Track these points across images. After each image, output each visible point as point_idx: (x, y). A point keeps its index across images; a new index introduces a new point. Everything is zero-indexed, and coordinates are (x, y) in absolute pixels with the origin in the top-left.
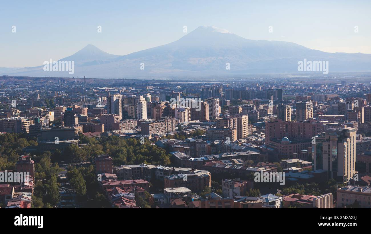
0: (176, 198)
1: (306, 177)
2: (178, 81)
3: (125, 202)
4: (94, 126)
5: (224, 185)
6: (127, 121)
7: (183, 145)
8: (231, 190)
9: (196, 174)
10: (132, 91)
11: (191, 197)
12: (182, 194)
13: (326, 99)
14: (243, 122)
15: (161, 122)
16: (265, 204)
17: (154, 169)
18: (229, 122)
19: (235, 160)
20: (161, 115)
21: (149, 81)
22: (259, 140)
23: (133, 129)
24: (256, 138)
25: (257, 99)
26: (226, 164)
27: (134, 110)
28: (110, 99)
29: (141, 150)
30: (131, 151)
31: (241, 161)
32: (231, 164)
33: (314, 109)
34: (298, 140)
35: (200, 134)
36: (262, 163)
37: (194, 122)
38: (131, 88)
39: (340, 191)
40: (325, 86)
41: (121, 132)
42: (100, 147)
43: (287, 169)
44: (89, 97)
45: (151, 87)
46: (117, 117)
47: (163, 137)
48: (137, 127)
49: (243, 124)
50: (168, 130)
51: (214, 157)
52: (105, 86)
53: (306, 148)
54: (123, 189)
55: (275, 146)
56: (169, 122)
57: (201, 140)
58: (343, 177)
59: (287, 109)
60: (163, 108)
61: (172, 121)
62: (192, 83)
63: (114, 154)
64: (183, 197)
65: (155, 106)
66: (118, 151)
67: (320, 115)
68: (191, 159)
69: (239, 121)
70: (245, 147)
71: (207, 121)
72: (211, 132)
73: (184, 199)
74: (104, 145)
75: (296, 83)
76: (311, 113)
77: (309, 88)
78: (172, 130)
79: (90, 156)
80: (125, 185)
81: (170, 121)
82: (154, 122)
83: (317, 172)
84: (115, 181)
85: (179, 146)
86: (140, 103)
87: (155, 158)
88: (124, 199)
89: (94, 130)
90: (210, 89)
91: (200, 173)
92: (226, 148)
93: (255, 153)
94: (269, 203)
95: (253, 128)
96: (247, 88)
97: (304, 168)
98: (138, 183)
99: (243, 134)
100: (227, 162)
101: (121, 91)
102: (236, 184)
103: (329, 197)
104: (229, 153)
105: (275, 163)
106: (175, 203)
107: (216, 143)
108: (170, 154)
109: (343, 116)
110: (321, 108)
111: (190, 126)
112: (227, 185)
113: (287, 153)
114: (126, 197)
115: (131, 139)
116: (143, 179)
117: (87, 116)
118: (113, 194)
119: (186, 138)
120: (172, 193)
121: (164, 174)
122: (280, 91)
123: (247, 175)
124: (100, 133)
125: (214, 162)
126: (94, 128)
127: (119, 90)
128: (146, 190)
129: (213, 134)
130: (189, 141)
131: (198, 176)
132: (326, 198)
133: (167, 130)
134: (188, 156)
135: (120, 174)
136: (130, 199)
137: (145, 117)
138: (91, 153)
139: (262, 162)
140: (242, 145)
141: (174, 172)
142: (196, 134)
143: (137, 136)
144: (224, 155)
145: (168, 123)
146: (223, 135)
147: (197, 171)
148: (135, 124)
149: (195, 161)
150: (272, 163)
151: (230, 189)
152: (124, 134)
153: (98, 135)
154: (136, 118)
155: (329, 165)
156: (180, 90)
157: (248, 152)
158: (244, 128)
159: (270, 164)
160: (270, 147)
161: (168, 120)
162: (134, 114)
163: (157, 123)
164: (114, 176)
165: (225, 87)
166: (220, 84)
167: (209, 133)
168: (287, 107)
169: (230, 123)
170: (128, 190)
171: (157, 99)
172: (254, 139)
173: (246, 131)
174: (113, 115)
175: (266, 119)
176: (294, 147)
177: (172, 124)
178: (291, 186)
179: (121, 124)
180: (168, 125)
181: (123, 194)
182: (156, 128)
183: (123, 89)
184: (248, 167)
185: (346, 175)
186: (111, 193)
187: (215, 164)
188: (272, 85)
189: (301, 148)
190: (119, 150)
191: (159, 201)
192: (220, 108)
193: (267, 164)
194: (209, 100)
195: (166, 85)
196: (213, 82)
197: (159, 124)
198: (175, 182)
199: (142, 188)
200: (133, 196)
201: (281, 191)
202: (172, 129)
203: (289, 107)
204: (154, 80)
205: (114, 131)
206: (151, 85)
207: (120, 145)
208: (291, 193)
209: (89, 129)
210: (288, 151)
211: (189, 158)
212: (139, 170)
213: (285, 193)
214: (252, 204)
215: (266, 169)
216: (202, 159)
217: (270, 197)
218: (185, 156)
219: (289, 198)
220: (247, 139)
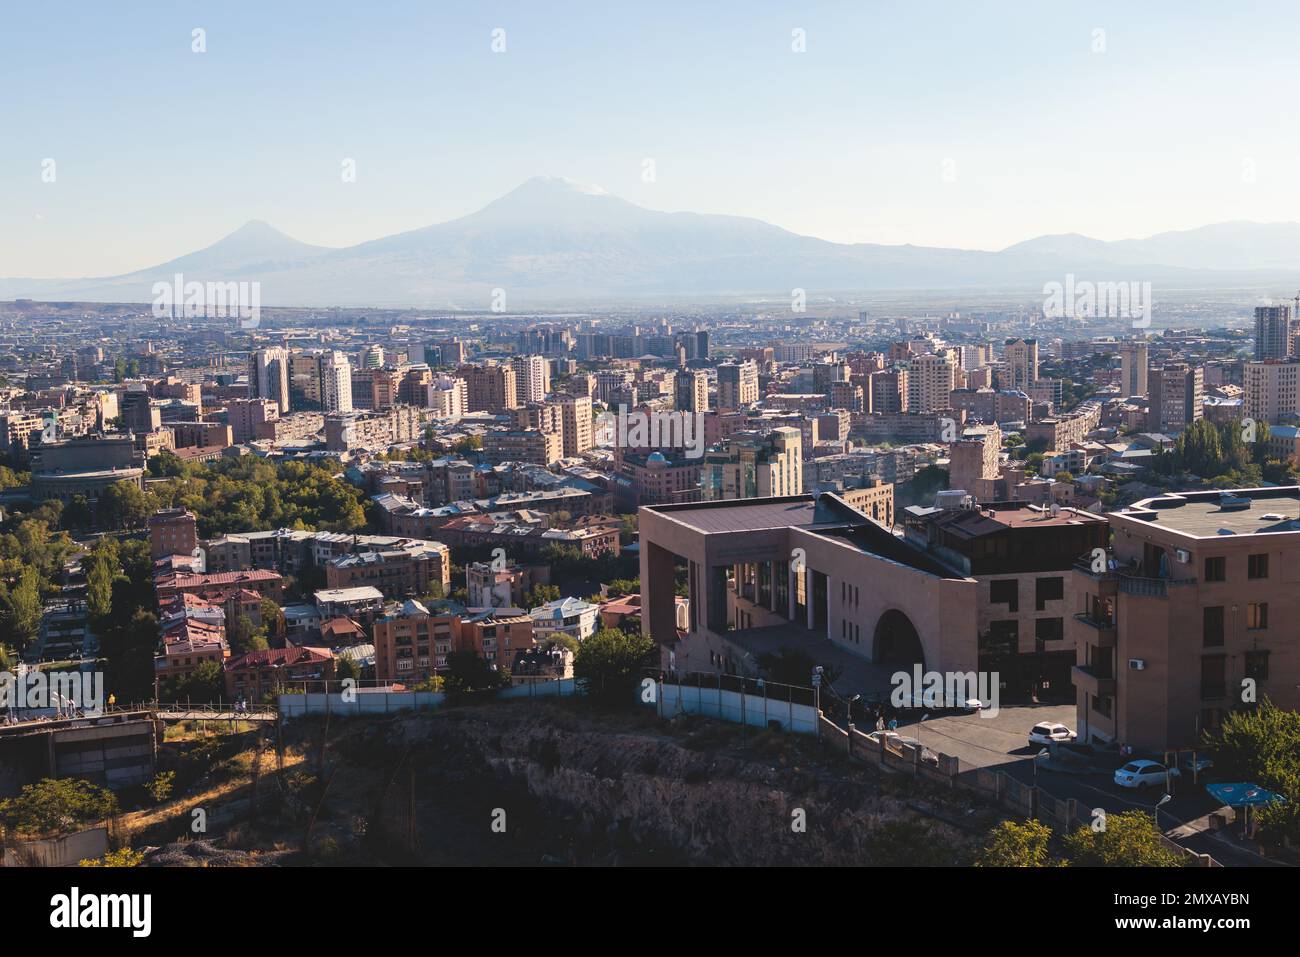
0: (338, 617)
2: (477, 313)
3: (192, 631)
4: (206, 430)
5: (472, 577)
6: (297, 417)
7: (408, 477)
8: (487, 590)
9: (409, 551)
10: (351, 338)
11: (383, 610)
12: (360, 604)
14: (577, 415)
15: (379, 416)
16: (553, 623)
17: (309, 541)
18: (539, 415)
19: (524, 514)
20: (391, 398)
23: (311, 437)
26: (497, 522)
27: (318, 387)
28: (255, 361)
29: (301, 491)
30: (276, 493)
31: (538, 513)
32: (509, 523)
33: (763, 379)
35: (472, 447)
36: (590, 517)
37: (473, 415)
38: (350, 331)
40: (821, 323)
41: (275, 444)
42: (203, 485)
44: (237, 355)
45: (403, 329)
46: (275, 406)
47: (377, 456)
48: (320, 432)
49: (577, 420)
50: (398, 437)
51: (476, 506)
52: (289, 325)
54: (203, 597)
55: (633, 474)
56: (401, 418)
57: (464, 463)
59: (696, 382)
60: (398, 381)
61: (410, 414)
63: (230, 502)
64: (361, 614)
65: (378, 377)
66: (240, 496)
67: (770, 396)
68: (416, 511)
69: (571, 412)
73: (361, 617)
74: (210, 480)
75: (760, 317)
76: (753, 389)
77: (784, 328)
78: (409, 439)
80: (214, 587)
81: (403, 413)
82: (362, 417)
84: (191, 577)
85: (398, 479)
86: (332, 369)
87: (326, 509)
88: (193, 623)
89: (206, 440)
90: (541, 333)
91: (419, 549)
92: (524, 482)
93: (582, 493)
94: (562, 622)
96: (638, 328)
98: (251, 578)
99: (579, 444)
100: (502, 519)
102: (501, 573)
104: (514, 495)
105: (624, 517)
106: (331, 629)
107: (500, 468)
108: (370, 500)
109: (822, 396)
110: (783, 377)
111: (459, 426)
112: (478, 577)
113: (660, 492)
114: (199, 620)
115: (292, 464)
116: (269, 567)
117: (198, 404)
118: (168, 613)
120: (332, 603)
121: (332, 553)
122: (705, 337)
123: (541, 549)
124: (221, 447)
125: (470, 519)
126: (206, 436)
127: (319, 336)
128: (270, 597)
129: (499, 445)
130: (430, 468)
131: (412, 556)
134: (414, 505)
135: (216, 557)
136: (209, 625)
137: (345, 403)
139: (594, 515)
140: (564, 472)
141: (357, 549)
142: (463, 449)
143: (312, 455)
144: (502, 500)
145: (397, 420)
146: (524, 449)
147: (415, 542)
148: (317, 422)
149: (428, 517)
150: (619, 517)
151: (485, 587)
152: (283, 449)
153: (214, 453)
154: (322, 408)
156: (473, 335)
157: (562, 491)
158: (582, 431)
159: (609, 520)
160: (623, 477)
161: (398, 412)
162: (318, 397)
163: (369, 421)
165: (586, 325)
166: (575, 321)
167: (491, 443)
168: (697, 376)
169: (542, 418)
170: (217, 601)
171: (401, 360)
172: (600, 455)
173: (585, 438)
174: (259, 402)
176: (678, 476)
177: (410, 422)
179: (280, 424)
180: (398, 425)
181: (197, 610)
182: (366, 433)
184: (547, 529)
186: (166, 609)
187: (470, 523)
188: (699, 322)
189: (696, 478)
190: (243, 492)
191: (298, 624)
192: (546, 379)
193: (603, 519)
194: (516, 359)
195: (444, 323)
196: (562, 316)
197: (374, 422)
198: (353, 574)
199: (255, 594)
200: (221, 616)
201: (608, 588)
202: (410, 434)
203: (701, 376)
204: (417, 311)
205: (255, 443)
206: (405, 324)
207: (254, 479)
208: (629, 594)
209: (193, 438)
210: (664, 486)
211: (413, 510)
212: (272, 545)
213: (614, 594)
214: (507, 627)
215: (589, 532)
216: (443, 512)
217: (568, 606)
218: (405, 504)
219: (619, 606)
220: (585, 457)
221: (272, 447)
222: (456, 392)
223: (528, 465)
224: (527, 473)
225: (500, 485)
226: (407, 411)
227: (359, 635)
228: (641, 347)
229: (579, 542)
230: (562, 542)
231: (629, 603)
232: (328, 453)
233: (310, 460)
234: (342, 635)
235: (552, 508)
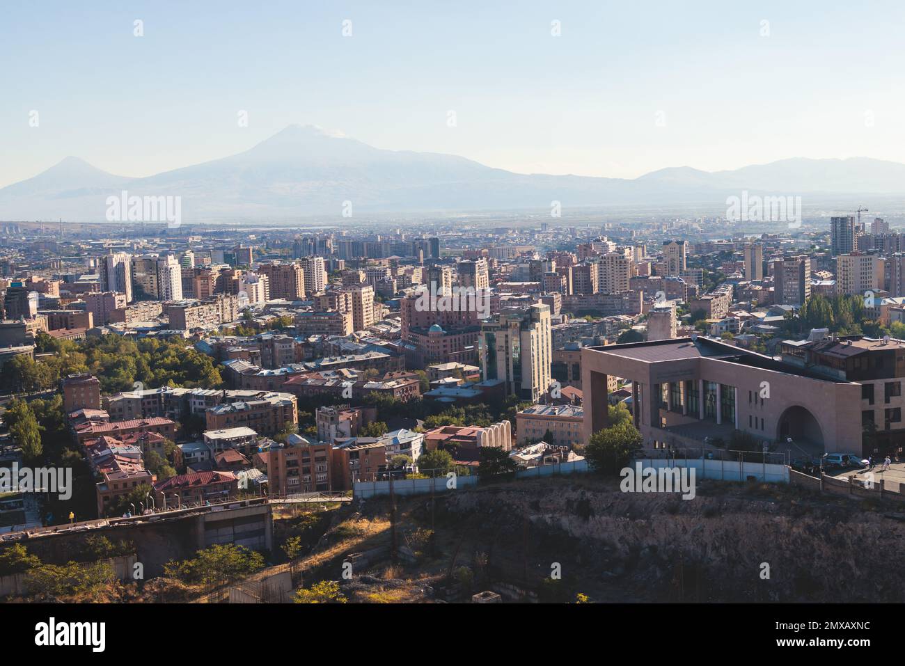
0: (226, 450)
1: (468, 394)
2: (251, 226)
3: (121, 464)
4: (72, 316)
5: (321, 418)
6: (142, 304)
7: (247, 347)
8: (333, 427)
9: (268, 400)
10: (159, 245)
11: (257, 444)
12: (239, 440)
13: (514, 255)
14: (363, 299)
15: (208, 304)
16: (392, 448)
17: (187, 396)
18: (337, 300)
19: (344, 371)
20: (211, 290)
21: (196, 226)
22: (393, 330)
23: (154, 320)
24: (388, 327)
25: (394, 257)
26: (327, 378)
27: (155, 282)
28: (105, 264)
29: (165, 359)
30: (144, 362)
31: (355, 371)
32: (337, 379)
33: (491, 272)
34: (458, 329)
35: (285, 324)
36: (394, 373)
37: (275, 301)
38: (157, 240)
39: (521, 416)
40: (514, 232)
41: (129, 326)
42: (82, 357)
43: (437, 382)
44: (70, 260)
45: (198, 238)
46: (122, 297)
47: (212, 333)
48: (161, 316)
49: (363, 303)
50: (223, 318)
51: (306, 367)
52: (105, 237)
53: (472, 342)
54: (119, 439)
55: (418, 341)
56: (225, 304)
57: (284, 336)
58: (530, 390)
59: (443, 274)
60: (215, 277)
61: (231, 301)
62: (277, 230)
63: (109, 370)
64: (241, 447)
65: (199, 274)
66: (118, 364)
67: (500, 284)
68: (261, 372)
69: (357, 298)
70: (364, 345)
71: (300, 299)
72: (304, 319)
73: (242, 450)
74: (89, 354)
75: (467, 228)
76: (485, 279)
77: (487, 235)
78: (232, 319)
79: (60, 377)
80: (124, 431)
81: (226, 300)
82: (195, 304)
83: (489, 383)
84: (103, 425)
85: (240, 349)
86: (166, 268)
87: (189, 372)
88: (119, 458)
89: (72, 324)
90: (309, 240)
91: (276, 398)
92: (332, 349)
93: (382, 355)
94: (399, 447)
95: (383, 310)
96: (379, 236)
97: (468, 378)
98: (151, 424)
99: (365, 321)
100: (329, 375)
101: (137, 247)
102: (342, 414)
103: (505, 427)
104: (333, 358)
105: (418, 372)
106: (223, 459)
107: (312, 340)
108: (221, 364)
109: (538, 283)
110: (503, 270)
111: (268, 310)
112: (326, 417)
113: (439, 354)
114: (122, 455)
115: (147, 340)
116: (163, 416)
117: (58, 296)
118: (96, 451)
119: (257, 333)
120: (219, 440)
121: (207, 404)
122: (435, 242)
123: (364, 397)
124: (85, 329)
125: (305, 376)
126: (72, 321)
127: (132, 244)
128: (168, 437)
129: (308, 323)
130: (260, 340)
131: (272, 403)
132: (499, 429)
133: (221, 320)
134: (257, 367)
135: (117, 409)
136: (131, 458)
137: (177, 295)
138: (61, 369)
139: (395, 371)
140: (360, 341)
141: (225, 400)
142: (278, 326)
143: (161, 333)
144: (325, 362)
145: (222, 306)
146: (327, 325)
147: (271, 394)
148: (157, 309)
149: (271, 376)
150: (413, 372)
151: (331, 424)
152: (135, 329)
153: (80, 333)
154: (160, 298)
155: (508, 371)
156: (254, 243)
157: (368, 354)
158: (367, 311)
159: (408, 374)
160: (409, 343)
161: (222, 300)
162: (156, 291)
163: (201, 307)
164: (103, 414)
165: (339, 235)
166: (330, 232)
167: (300, 321)
168: (443, 270)
169: (339, 302)
170: (130, 441)
171: (207, 261)
172: (383, 329)
173: (369, 316)
174: (111, 294)
175: (408, 292)
176: (451, 342)
177: (231, 306)
178: (443, 413)
179: (130, 310)
180: (223, 309)
181: (117, 448)
182: (199, 316)
183: (141, 243)
184: (366, 382)
185: (537, 386)
186: (93, 447)
187: (306, 379)
188: (423, 232)
189: (464, 343)
190: (119, 361)
191: (192, 457)
192: (325, 274)
193: (403, 374)
194: (304, 260)
195: (228, 234)
196: (319, 228)
197: (206, 308)
198: (228, 418)
199: (158, 435)
200: (138, 452)
201: (423, 422)
202: (232, 316)
203: (447, 270)
204: (205, 225)
205: (113, 325)
206: (198, 235)
207: (123, 352)
208: (441, 426)
209: (61, 323)
210: (442, 349)
211: (258, 371)
212: (157, 399)
213: (430, 426)
214: (367, 451)
215: (398, 383)
216: (282, 372)
217: (402, 435)
218: (251, 367)
219: (436, 434)
220: (371, 331)
221: (125, 328)
222: (260, 284)
223: (333, 336)
224: (334, 342)
225: (313, 352)
226: (229, 299)
227: (245, 462)
228: (389, 249)
229: (392, 390)
230: (379, 390)
231: (443, 432)
232: (173, 332)
233: (160, 337)
234: (233, 463)
235: (362, 367)
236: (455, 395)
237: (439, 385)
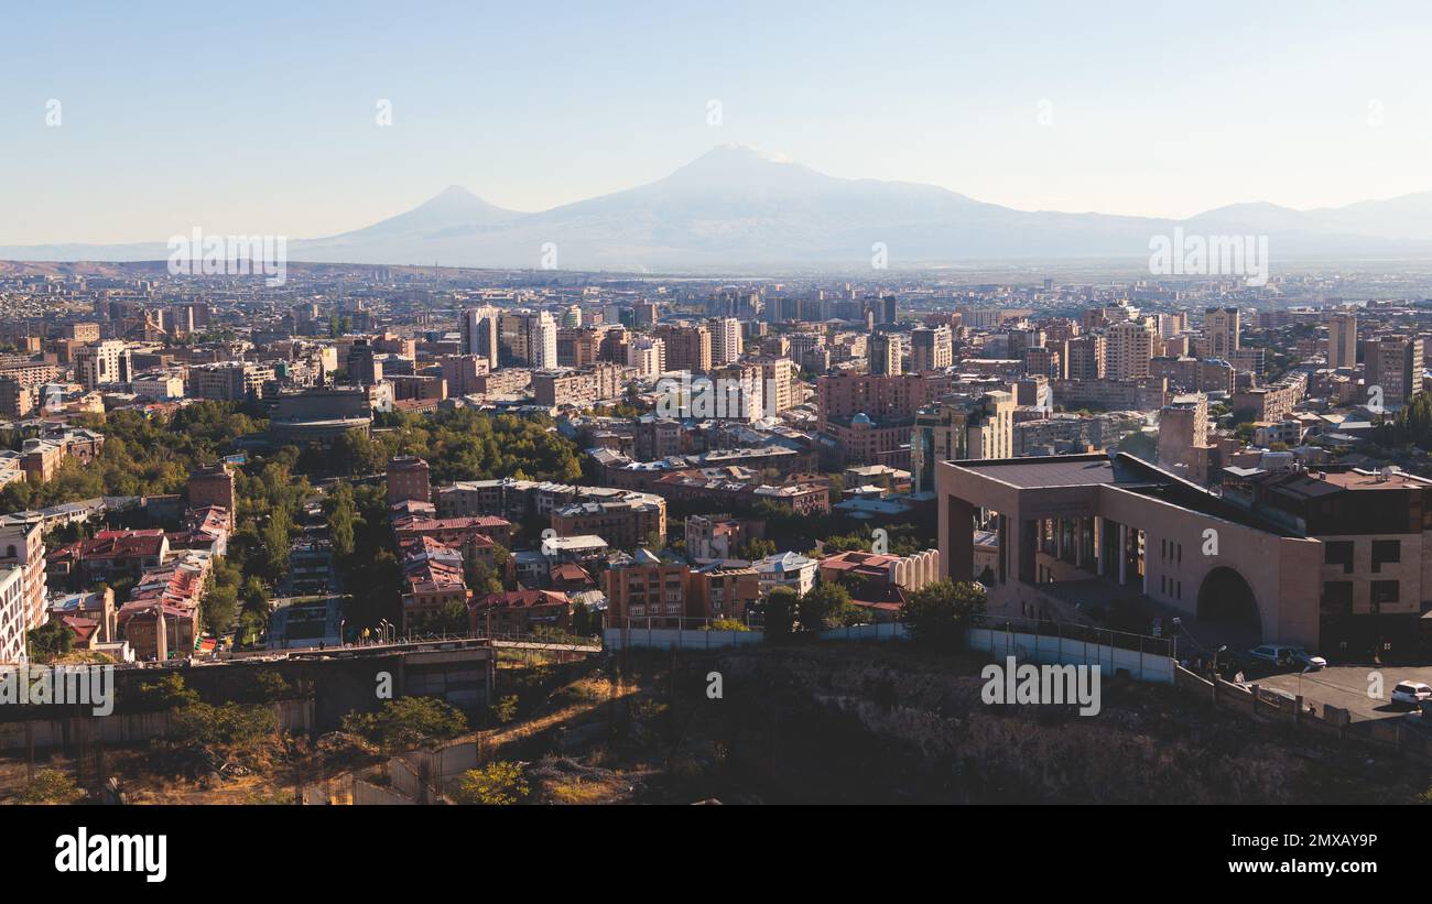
0: (567, 564)
1: (892, 509)
2: (664, 276)
3: (434, 572)
4: (423, 383)
5: (691, 529)
6: (506, 372)
7: (619, 432)
8: (705, 543)
9: (628, 503)
11: (607, 558)
12: (585, 552)
13: (996, 321)
14: (777, 376)
15: (584, 374)
16: (774, 576)
17: (532, 491)
18: (743, 374)
19: (734, 470)
20: (593, 357)
21: (595, 274)
22: (812, 418)
23: (519, 392)
24: (807, 413)
25: (835, 320)
26: (710, 478)
27: (525, 345)
28: (468, 320)
29: (519, 442)
30: (494, 445)
31: (748, 470)
32: (722, 479)
33: (957, 345)
34: (892, 420)
36: (799, 475)
37: (670, 374)
40: (1005, 290)
41: (488, 398)
42: (425, 435)
43: (851, 490)
44: (441, 314)
45: (595, 290)
46: (485, 362)
47: (585, 412)
48: (528, 387)
49: (777, 380)
50: (603, 393)
51: (687, 461)
52: (486, 285)
54: (441, 541)
55: (837, 434)
56: (605, 375)
57: (669, 421)
59: (891, 345)
60: (599, 340)
61: (613, 371)
63: (453, 452)
64: (587, 560)
65: (583, 336)
66: (461, 447)
68: (630, 465)
69: (769, 372)
70: (769, 437)
71: (703, 373)
73: (588, 564)
74: (434, 431)
76: (947, 353)
78: (612, 395)
80: (449, 531)
81: (606, 370)
82: (568, 374)
83: (922, 497)
84: (426, 521)
85: (610, 434)
86: (539, 328)
87: (543, 461)
88: (435, 564)
89: (423, 393)
90: (729, 296)
91: (638, 501)
92: (725, 440)
93: (787, 451)
94: (783, 575)
95: (804, 391)
96: (822, 292)
97: (898, 487)
98: (482, 524)
100: (713, 474)
101: (521, 300)
102: (718, 527)
103: (931, 558)
104: (723, 452)
105: (833, 476)
106: (561, 575)
107: (704, 426)
108: (584, 453)
109: (1018, 361)
110: (975, 343)
112: (697, 529)
113: (862, 452)
114: (439, 561)
115: (505, 417)
116: (499, 515)
117: (413, 359)
118: (411, 554)
119: (638, 415)
120: (562, 551)
121: (555, 502)
122: (893, 301)
123: (753, 505)
124: (437, 400)
125: (682, 473)
126: (423, 389)
128: (501, 542)
130: (638, 423)
131: (633, 507)
132: (922, 561)
133: (599, 395)
134: (626, 459)
135: (446, 503)
136: (448, 566)
137: (551, 361)
139: (801, 473)
140: (766, 431)
141: (578, 499)
143: (523, 409)
144: (711, 457)
145: (601, 378)
147: (633, 494)
148: (524, 378)
149: (641, 470)
150: (826, 476)
151: (703, 539)
152: (495, 403)
153: (431, 405)
154: (529, 365)
156: (662, 297)
157: (769, 449)
158: (782, 392)
159: (817, 478)
160: (826, 436)
161: (602, 370)
162: (526, 357)
163: (575, 378)
164: (429, 508)
165: (771, 289)
166: (760, 285)
168: (892, 340)
169: (743, 377)
170: (453, 544)
171: (596, 320)
172: (799, 416)
174: (471, 358)
175: (843, 368)
176: (882, 437)
177: (613, 378)
178: (852, 533)
179: (491, 379)
180: (602, 382)
181: (435, 552)
182: (572, 389)
183: (527, 294)
184: (758, 486)
186: (408, 549)
187: (684, 477)
189: (898, 441)
190: (464, 442)
191: (527, 569)
192: (739, 340)
193: (811, 477)
194: (710, 321)
195: (633, 285)
196: (749, 279)
197: (580, 379)
199: (488, 539)
200: (459, 559)
201: (823, 545)
202: (614, 391)
203: (895, 340)
204: (606, 273)
205: (468, 397)
206: (598, 285)
207: (473, 431)
208: (845, 551)
209: (411, 391)
210: (868, 447)
211: (626, 464)
212: (497, 493)
213: (831, 550)
214: (734, 578)
215: (799, 490)
216: (656, 466)
217: (789, 560)
218: (619, 458)
219: (837, 561)
220: (783, 418)
221: (484, 401)
222: (654, 351)
223: (731, 423)
224: (731, 431)
225: (705, 442)
226: (610, 369)
227: (587, 581)
228: (830, 310)
229: (790, 498)
230: (773, 497)
231: (847, 559)
232: (538, 408)
233: (521, 414)
234: (572, 581)
235: (760, 466)
236: (873, 509)
237: (855, 494)
